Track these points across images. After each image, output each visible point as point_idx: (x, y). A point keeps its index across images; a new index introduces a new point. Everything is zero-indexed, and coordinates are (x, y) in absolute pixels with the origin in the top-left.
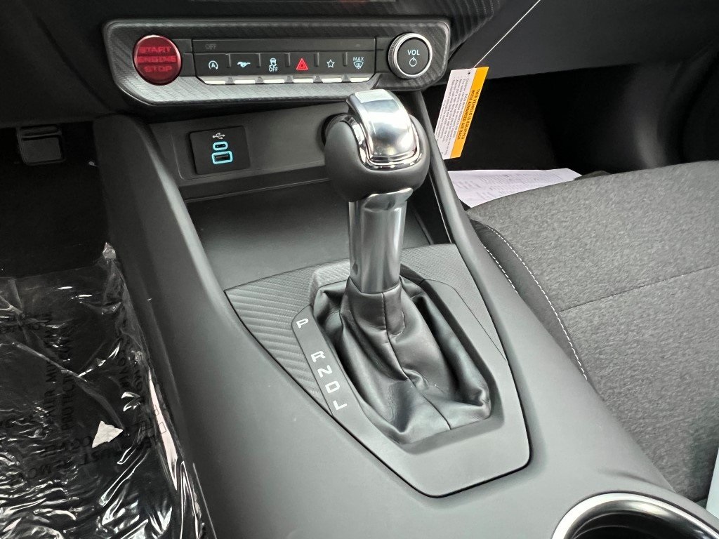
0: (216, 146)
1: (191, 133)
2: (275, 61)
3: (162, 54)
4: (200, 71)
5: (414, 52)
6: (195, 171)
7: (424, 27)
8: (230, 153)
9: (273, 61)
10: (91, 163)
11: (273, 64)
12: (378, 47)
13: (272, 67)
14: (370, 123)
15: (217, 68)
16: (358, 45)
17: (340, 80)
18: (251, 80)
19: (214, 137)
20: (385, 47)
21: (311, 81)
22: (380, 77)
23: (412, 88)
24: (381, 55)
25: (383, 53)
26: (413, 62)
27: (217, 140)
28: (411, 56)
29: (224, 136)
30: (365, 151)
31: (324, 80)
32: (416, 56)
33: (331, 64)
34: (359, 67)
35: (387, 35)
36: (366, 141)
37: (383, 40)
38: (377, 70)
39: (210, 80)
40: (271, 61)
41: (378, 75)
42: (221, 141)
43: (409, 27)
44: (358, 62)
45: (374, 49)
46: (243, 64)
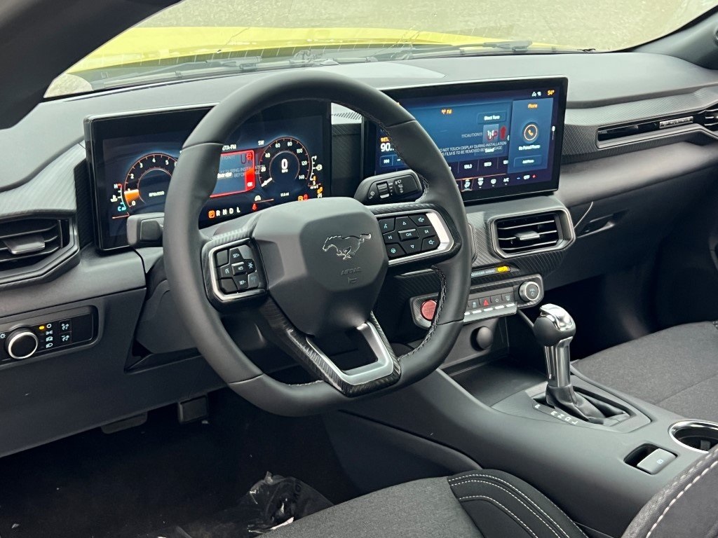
7: (533, 278)
9: (475, 303)
11: (474, 305)
12: (515, 290)
17: (502, 307)
18: (468, 313)
20: (518, 290)
24: (517, 293)
26: (533, 295)
28: (532, 292)
31: (496, 308)
33: (497, 301)
34: (508, 300)
37: (516, 287)
38: (516, 300)
41: (517, 302)
43: (525, 279)
44: (508, 298)
45: (513, 291)
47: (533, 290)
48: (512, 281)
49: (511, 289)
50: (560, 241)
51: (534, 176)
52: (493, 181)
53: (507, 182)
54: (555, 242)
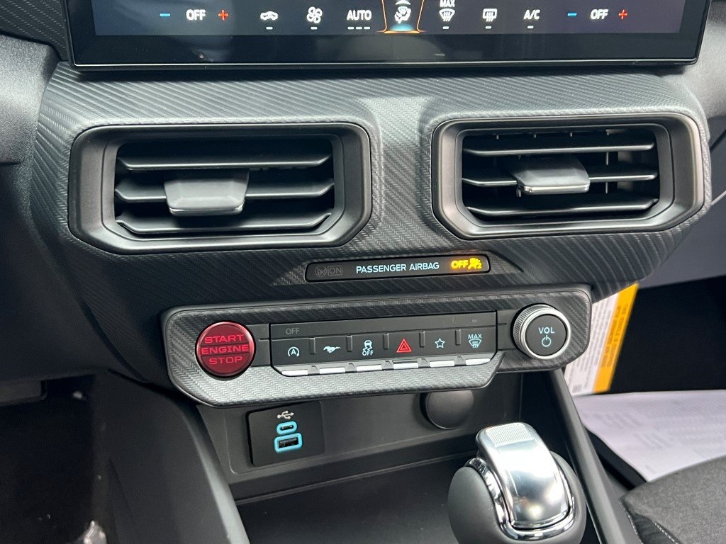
0: (281, 429)
1: (249, 413)
2: (370, 344)
3: (232, 344)
4: (276, 359)
5: (547, 330)
6: (251, 462)
7: (557, 297)
8: (299, 436)
9: (368, 343)
10: (78, 395)
11: (368, 347)
12: (499, 322)
13: (366, 350)
14: (507, 473)
15: (298, 355)
16: (474, 321)
17: (452, 363)
18: (340, 368)
19: (279, 416)
20: (509, 321)
21: (416, 365)
22: (504, 356)
23: (546, 368)
24: (504, 331)
25: (507, 328)
26: (546, 342)
27: (283, 420)
28: (544, 335)
29: (292, 414)
30: (503, 508)
31: (432, 364)
32: (550, 335)
33: (440, 343)
34: (475, 345)
35: (510, 308)
36: (502, 495)
37: (505, 314)
38: (499, 348)
39: (288, 370)
40: (366, 344)
41: (500, 354)
42: (288, 421)
43: (538, 297)
44: (475, 340)
45: (495, 324)
46: (330, 349)
47: (548, 330)
48: (493, 296)
49: (489, 318)
50: (663, 204)
51: (622, 14)
52: (490, 15)
53: (532, 22)
54: (644, 206)
